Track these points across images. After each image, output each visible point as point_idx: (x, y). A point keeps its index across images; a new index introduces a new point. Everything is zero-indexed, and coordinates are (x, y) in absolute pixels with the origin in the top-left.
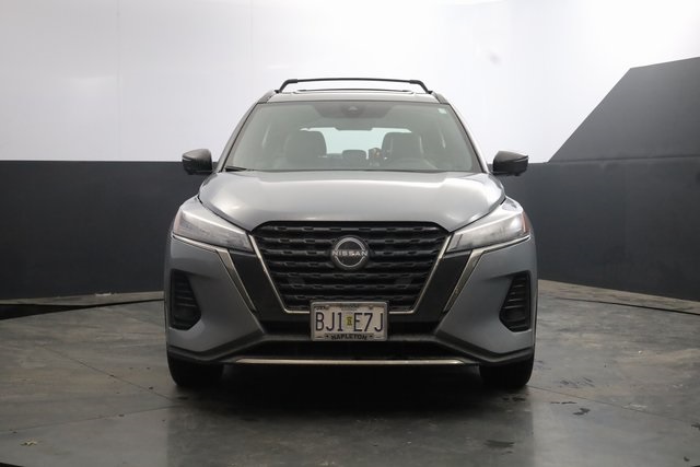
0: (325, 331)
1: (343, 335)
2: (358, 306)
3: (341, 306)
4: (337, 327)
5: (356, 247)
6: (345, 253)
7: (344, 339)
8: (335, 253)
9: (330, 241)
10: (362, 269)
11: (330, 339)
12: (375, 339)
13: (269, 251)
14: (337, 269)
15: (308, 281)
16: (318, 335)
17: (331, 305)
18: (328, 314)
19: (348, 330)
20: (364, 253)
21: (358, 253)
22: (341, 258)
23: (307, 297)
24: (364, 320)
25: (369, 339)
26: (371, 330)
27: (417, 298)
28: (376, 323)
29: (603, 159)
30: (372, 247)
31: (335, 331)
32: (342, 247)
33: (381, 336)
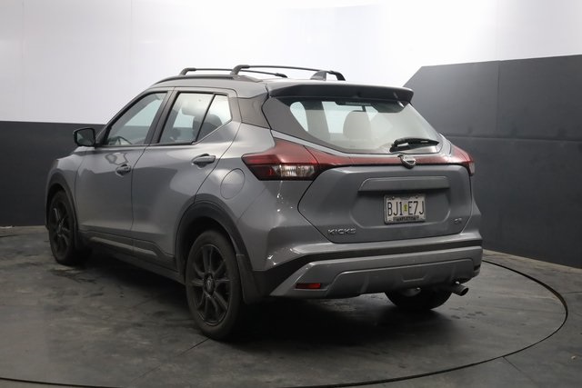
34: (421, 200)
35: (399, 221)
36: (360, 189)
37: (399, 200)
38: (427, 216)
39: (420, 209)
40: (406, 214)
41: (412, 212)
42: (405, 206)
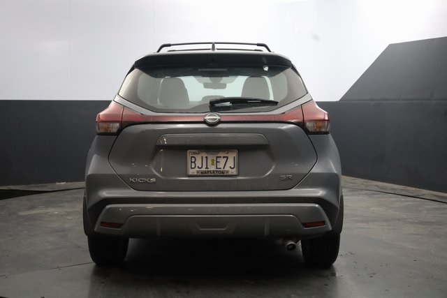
34: (232, 156)
35: (203, 174)
36: (157, 144)
37: (205, 155)
38: (239, 171)
39: (231, 163)
40: (212, 168)
41: (221, 165)
42: (213, 161)
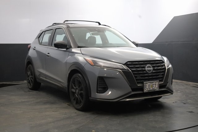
0: (147, 90)
1: (150, 90)
2: (153, 82)
3: (150, 83)
4: (149, 88)
5: (150, 67)
6: (148, 69)
7: (151, 91)
8: (146, 69)
9: (144, 66)
10: (152, 73)
11: (148, 91)
12: (157, 90)
13: (132, 69)
14: (147, 73)
15: (142, 77)
16: (145, 91)
17: (148, 83)
18: (147, 85)
19: (151, 89)
20: (152, 69)
21: (151, 69)
22: (148, 70)
23: (142, 81)
24: (154, 85)
25: (155, 91)
26: (156, 88)
27: (163, 79)
28: (157, 86)
29: (167, 42)
30: (153, 67)
31: (149, 89)
32: (148, 67)
33: (158, 89)
